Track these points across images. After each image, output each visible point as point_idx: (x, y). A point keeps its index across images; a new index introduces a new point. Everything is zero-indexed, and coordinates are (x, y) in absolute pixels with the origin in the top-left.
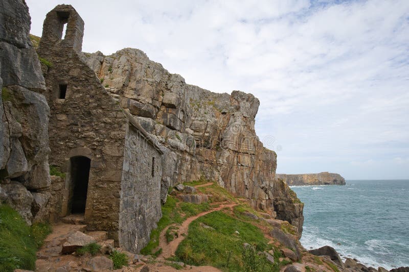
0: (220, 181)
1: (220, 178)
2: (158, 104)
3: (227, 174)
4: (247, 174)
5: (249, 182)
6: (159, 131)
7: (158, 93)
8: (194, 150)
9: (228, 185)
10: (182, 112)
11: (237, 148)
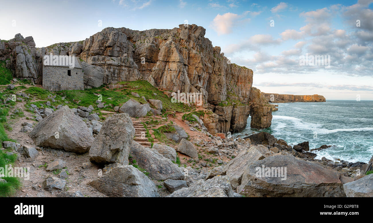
0: (151, 81)
2: (102, 48)
3: (160, 77)
4: (174, 76)
5: (177, 81)
6: (101, 59)
7: (103, 44)
8: (130, 64)
9: (161, 83)
10: (118, 47)
11: (167, 59)
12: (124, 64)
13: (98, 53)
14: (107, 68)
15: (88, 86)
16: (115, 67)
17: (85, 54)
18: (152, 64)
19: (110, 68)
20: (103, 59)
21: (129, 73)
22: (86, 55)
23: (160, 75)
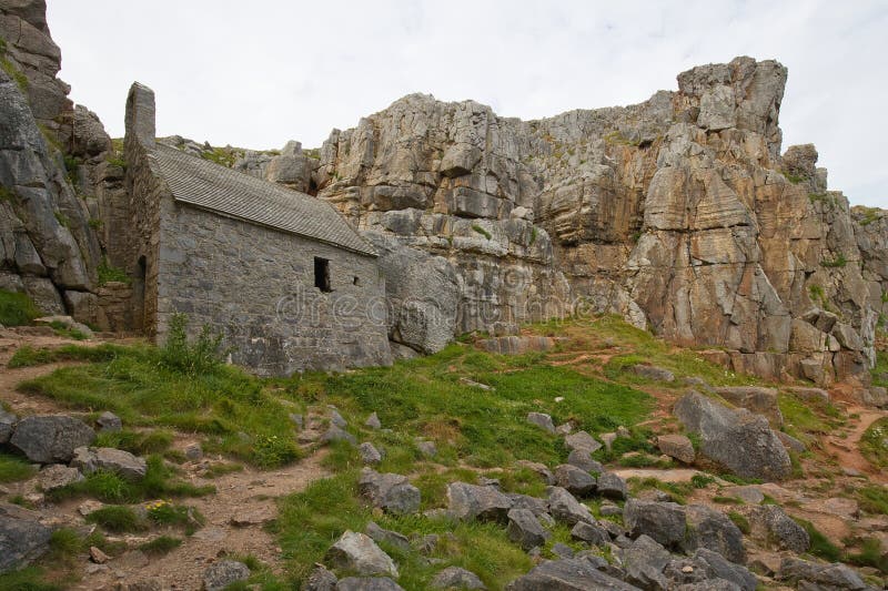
0: (633, 312)
1: (634, 306)
2: (427, 178)
3: (660, 294)
4: (726, 283)
5: (740, 305)
6: (431, 228)
7: (427, 156)
8: (541, 251)
9: (668, 320)
10: (493, 178)
11: (682, 222)
12: (519, 252)
13: (410, 199)
14: (462, 266)
15: (402, 347)
16: (493, 265)
17: (346, 201)
18: (608, 247)
19: (474, 266)
20: (439, 227)
21: (540, 291)
22: (350, 205)
23: (662, 288)
